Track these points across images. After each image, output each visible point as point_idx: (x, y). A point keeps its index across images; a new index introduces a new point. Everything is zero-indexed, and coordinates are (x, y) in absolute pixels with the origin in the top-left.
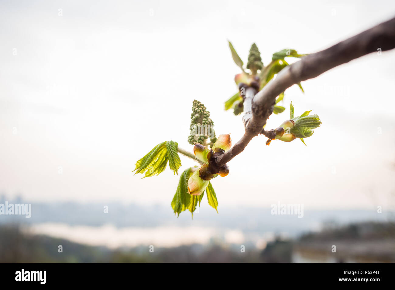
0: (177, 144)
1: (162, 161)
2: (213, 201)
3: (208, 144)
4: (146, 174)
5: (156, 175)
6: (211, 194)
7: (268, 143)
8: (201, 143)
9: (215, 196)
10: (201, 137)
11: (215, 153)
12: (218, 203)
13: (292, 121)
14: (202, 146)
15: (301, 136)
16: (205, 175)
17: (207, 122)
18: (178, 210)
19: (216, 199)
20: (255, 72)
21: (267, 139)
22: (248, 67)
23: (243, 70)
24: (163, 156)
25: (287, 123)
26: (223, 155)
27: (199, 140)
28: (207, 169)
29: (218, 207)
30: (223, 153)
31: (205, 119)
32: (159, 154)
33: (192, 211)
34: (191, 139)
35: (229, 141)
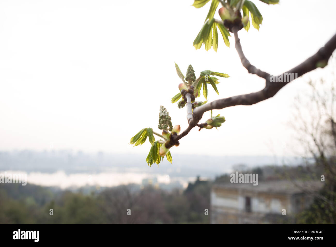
0: (152, 129)
1: (143, 138)
2: (170, 158)
3: (168, 129)
4: (135, 144)
5: (140, 145)
6: (168, 155)
7: (199, 130)
8: (165, 129)
9: (171, 156)
10: (165, 126)
11: (173, 135)
12: (172, 160)
13: (211, 119)
14: (166, 131)
15: (216, 127)
16: (168, 146)
17: (168, 118)
18: (151, 163)
19: (171, 157)
20: (191, 83)
21: (199, 128)
22: (187, 79)
23: (184, 81)
24: (144, 135)
25: (209, 120)
26: (177, 136)
27: (164, 127)
28: (169, 143)
29: (172, 162)
30: (177, 135)
31: (167, 116)
32: (142, 134)
33: (158, 164)
34: (160, 127)
35: (179, 128)
